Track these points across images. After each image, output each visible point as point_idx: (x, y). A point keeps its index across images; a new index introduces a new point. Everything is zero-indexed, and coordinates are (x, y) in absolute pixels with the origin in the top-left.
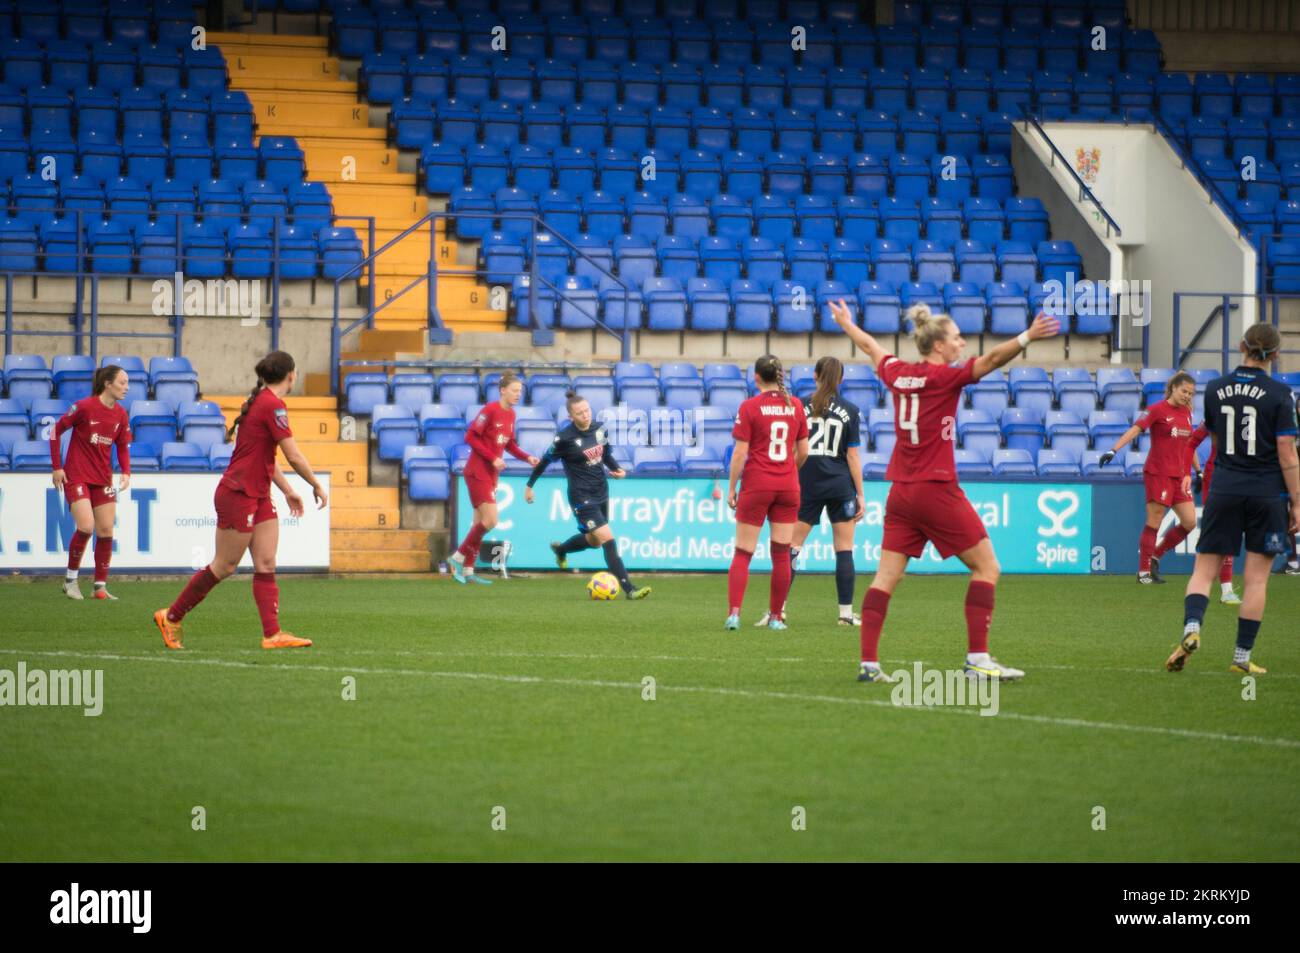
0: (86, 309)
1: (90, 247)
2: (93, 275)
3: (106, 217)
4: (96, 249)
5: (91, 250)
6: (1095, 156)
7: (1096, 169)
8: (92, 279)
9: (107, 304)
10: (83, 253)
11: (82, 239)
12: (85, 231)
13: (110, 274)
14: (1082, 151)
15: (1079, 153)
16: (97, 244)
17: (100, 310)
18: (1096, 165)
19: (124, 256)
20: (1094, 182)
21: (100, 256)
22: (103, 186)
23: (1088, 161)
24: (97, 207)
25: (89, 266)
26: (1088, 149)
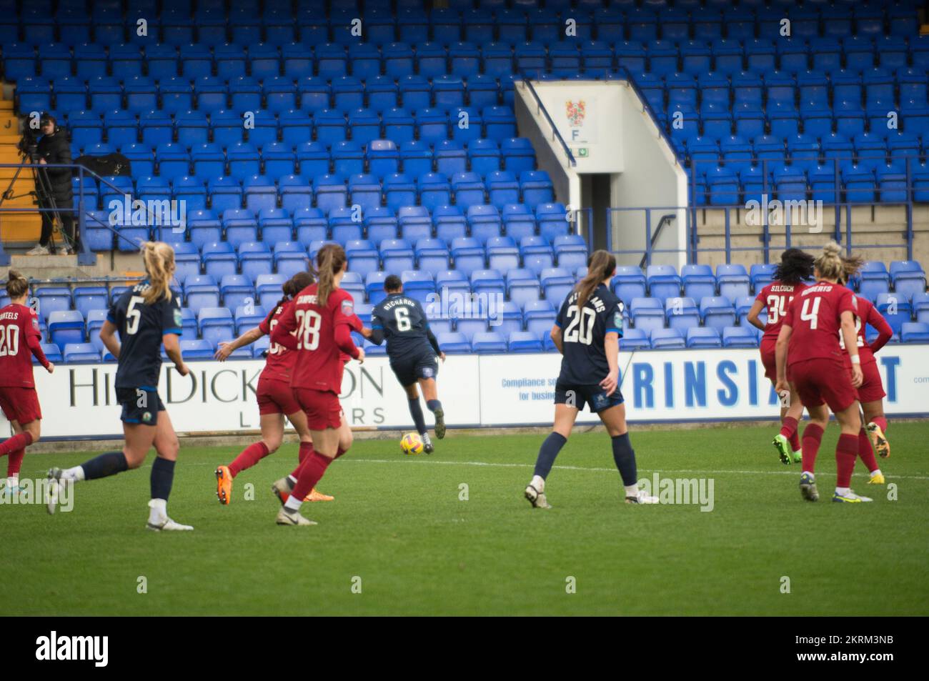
0: (843, 229)
1: (844, 184)
2: (847, 204)
3: (855, 162)
4: (850, 186)
5: (845, 186)
6: (581, 106)
7: (582, 116)
8: (847, 207)
9: (856, 225)
10: (840, 189)
11: (838, 178)
12: (841, 173)
13: (859, 203)
14: (570, 103)
15: (569, 104)
16: (849, 182)
17: (853, 229)
18: (582, 113)
19: (869, 190)
20: (581, 126)
21: (852, 190)
22: (852, 140)
23: (576, 110)
24: (849, 156)
25: (844, 198)
26: (575, 101)
